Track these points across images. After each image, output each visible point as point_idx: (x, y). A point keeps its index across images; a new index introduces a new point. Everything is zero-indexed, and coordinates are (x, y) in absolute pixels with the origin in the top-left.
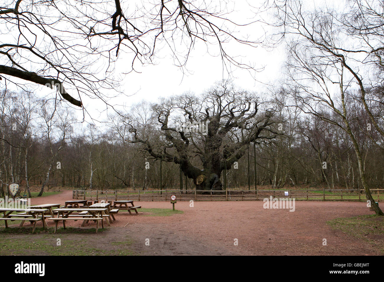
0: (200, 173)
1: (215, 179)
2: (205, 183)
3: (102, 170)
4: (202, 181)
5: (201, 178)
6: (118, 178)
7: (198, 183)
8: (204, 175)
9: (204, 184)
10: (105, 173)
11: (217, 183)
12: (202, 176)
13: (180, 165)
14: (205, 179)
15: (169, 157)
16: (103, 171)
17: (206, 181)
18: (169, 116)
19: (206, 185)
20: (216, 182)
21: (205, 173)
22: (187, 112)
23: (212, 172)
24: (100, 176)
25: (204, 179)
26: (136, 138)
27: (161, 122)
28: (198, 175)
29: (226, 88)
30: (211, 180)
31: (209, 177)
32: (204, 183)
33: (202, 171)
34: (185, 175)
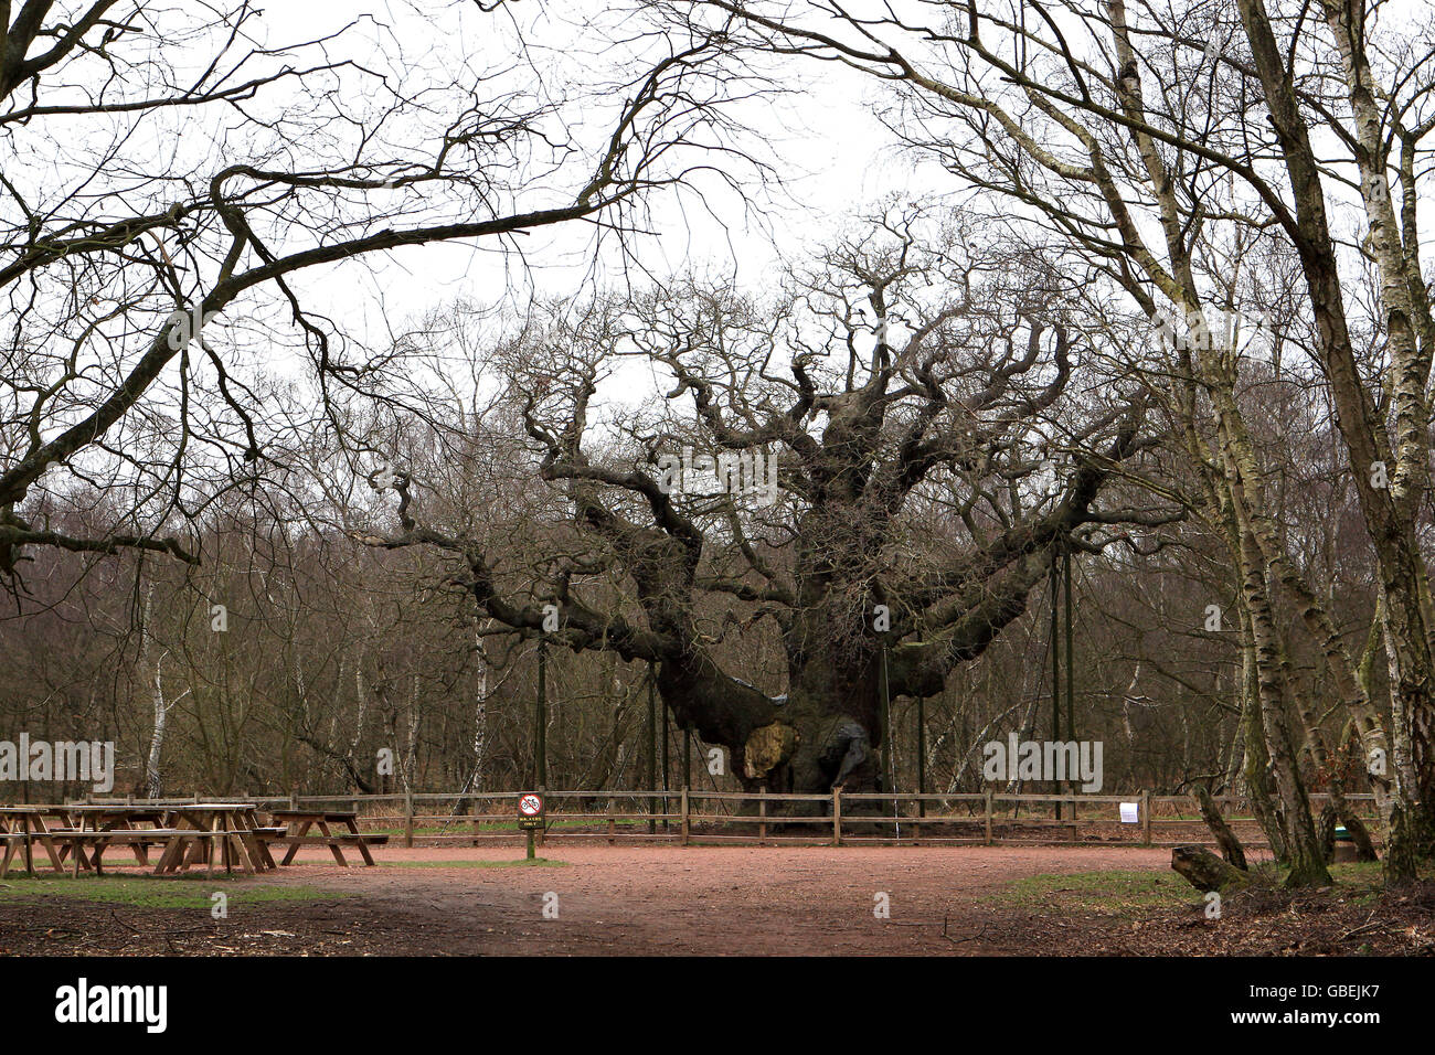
0: (767, 714)
1: (846, 745)
2: (791, 770)
3: (224, 698)
4: (776, 758)
5: (771, 743)
6: (316, 747)
7: (750, 771)
8: (789, 724)
9: (785, 778)
10: (239, 714)
11: (858, 768)
12: (775, 729)
13: (652, 667)
14: (791, 750)
15: (583, 627)
16: (230, 701)
17: (797, 761)
18: (592, 399)
19: (797, 778)
20: (849, 763)
21: (795, 712)
22: (686, 380)
23: (831, 710)
24: (214, 732)
25: (783, 748)
26: (407, 524)
27: (539, 437)
28: (755, 727)
29: (909, 240)
30: (823, 754)
31: (814, 737)
32: (785, 770)
33: (778, 706)
34: (682, 724)
